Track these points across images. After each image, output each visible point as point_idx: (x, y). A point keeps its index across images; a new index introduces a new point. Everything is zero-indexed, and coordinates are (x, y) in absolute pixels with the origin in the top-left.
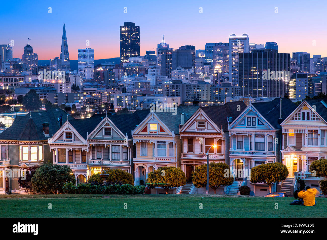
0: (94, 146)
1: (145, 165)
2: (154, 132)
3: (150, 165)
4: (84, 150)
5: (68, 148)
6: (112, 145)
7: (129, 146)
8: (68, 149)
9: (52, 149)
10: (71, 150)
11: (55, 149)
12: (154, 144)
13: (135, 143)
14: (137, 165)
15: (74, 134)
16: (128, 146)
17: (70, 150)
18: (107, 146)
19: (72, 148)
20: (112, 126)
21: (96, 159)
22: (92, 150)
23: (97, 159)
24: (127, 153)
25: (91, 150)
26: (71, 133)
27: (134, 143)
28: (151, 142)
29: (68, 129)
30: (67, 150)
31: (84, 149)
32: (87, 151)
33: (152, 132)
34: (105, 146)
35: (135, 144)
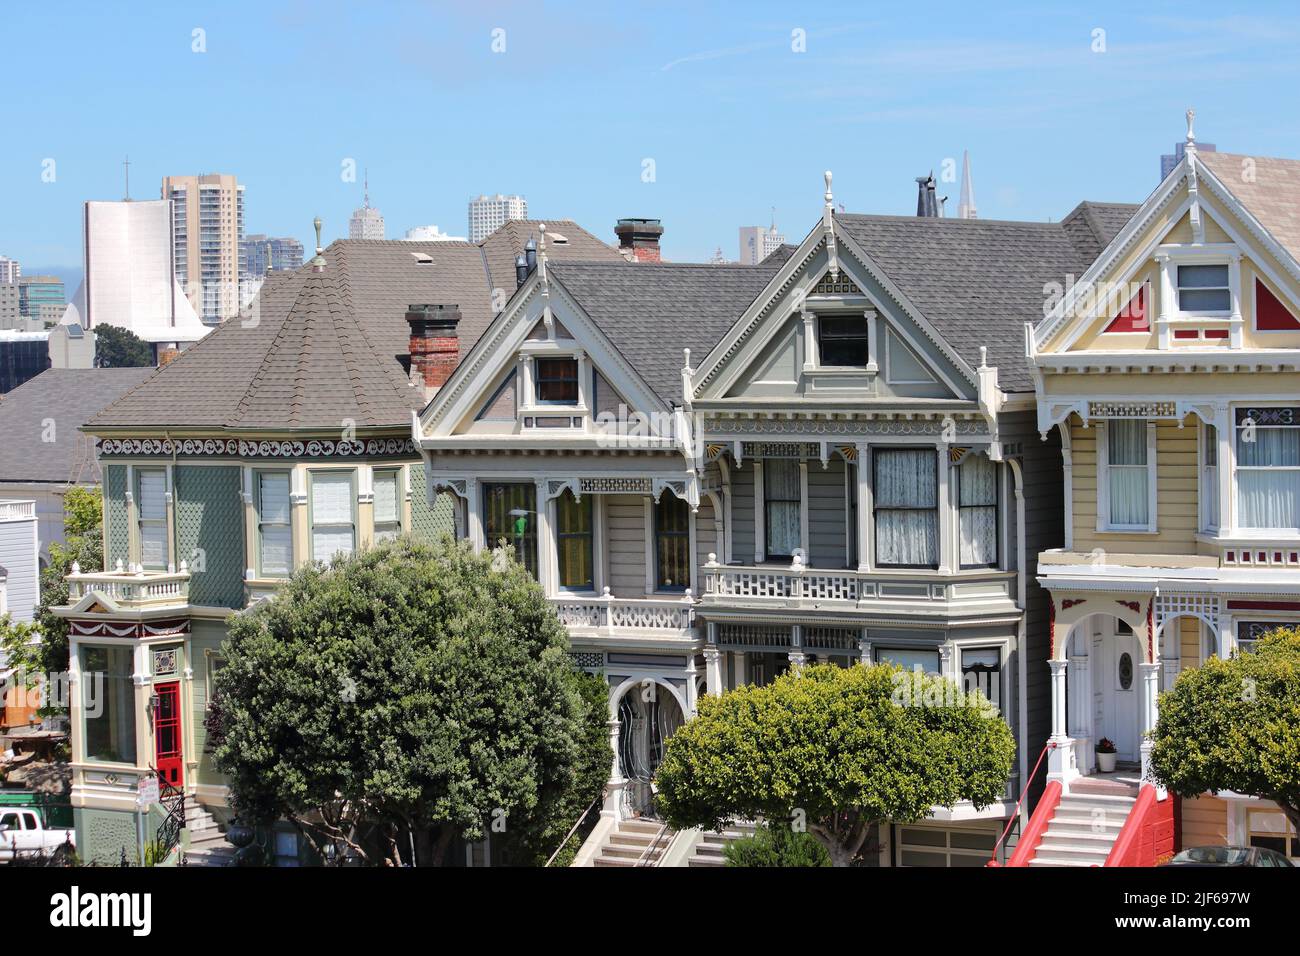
0: (738, 455)
1: (1135, 606)
2: (1210, 334)
3: (1179, 605)
4: (667, 493)
5: (555, 476)
6: (876, 451)
7: (1005, 451)
8: (553, 486)
9: (445, 484)
10: (577, 492)
11: (462, 485)
12: (1211, 431)
13: (1056, 427)
14: (1067, 604)
15: (596, 372)
16: (996, 454)
17: (568, 491)
18: (835, 457)
19: (582, 480)
20: (869, 295)
21: (759, 558)
22: (727, 491)
23: (770, 559)
24: (997, 507)
25: (720, 494)
26: (569, 364)
27: (1044, 427)
28: (1180, 417)
29: (552, 332)
30: (543, 495)
31: (664, 485)
32: (692, 496)
33: (1193, 334)
34: (824, 457)
35: (1055, 432)
